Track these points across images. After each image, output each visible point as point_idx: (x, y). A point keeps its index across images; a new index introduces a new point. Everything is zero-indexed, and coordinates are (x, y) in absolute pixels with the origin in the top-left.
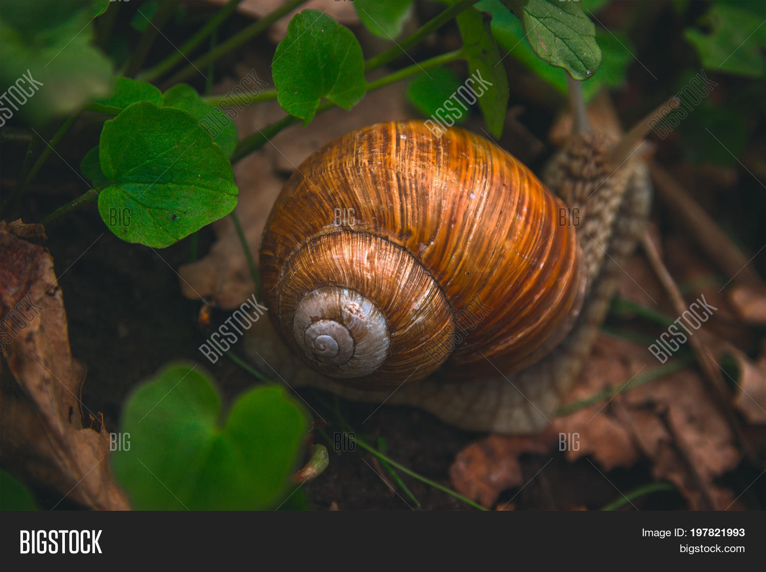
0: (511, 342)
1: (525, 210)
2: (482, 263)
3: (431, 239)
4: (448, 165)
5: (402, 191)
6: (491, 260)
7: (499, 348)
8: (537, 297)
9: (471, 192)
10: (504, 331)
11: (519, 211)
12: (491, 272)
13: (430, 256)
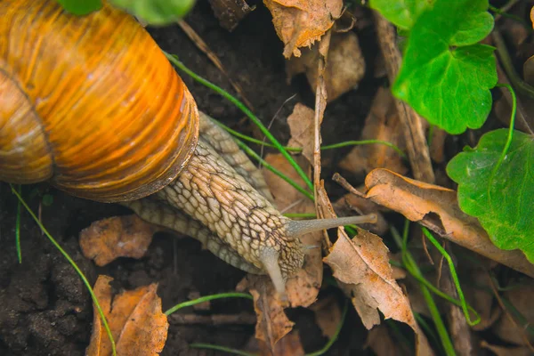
0: (97, 186)
1: (133, 100)
2: (80, 127)
3: (47, 96)
4: (85, 46)
5: (41, 53)
6: (87, 128)
7: (86, 186)
8: (123, 164)
9: (92, 72)
10: (91, 177)
11: (127, 99)
12: (84, 137)
13: (42, 109)
